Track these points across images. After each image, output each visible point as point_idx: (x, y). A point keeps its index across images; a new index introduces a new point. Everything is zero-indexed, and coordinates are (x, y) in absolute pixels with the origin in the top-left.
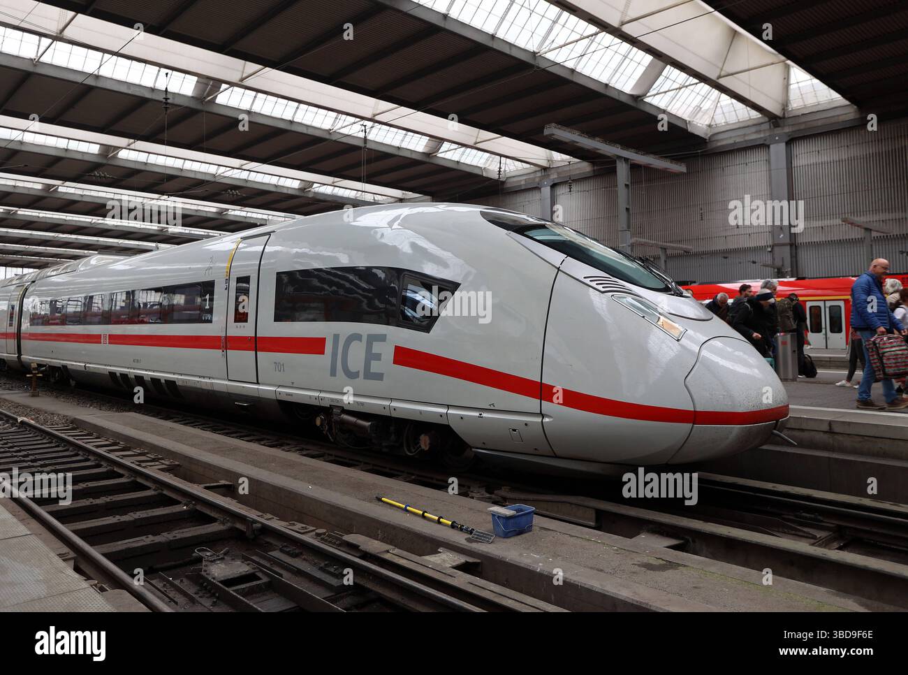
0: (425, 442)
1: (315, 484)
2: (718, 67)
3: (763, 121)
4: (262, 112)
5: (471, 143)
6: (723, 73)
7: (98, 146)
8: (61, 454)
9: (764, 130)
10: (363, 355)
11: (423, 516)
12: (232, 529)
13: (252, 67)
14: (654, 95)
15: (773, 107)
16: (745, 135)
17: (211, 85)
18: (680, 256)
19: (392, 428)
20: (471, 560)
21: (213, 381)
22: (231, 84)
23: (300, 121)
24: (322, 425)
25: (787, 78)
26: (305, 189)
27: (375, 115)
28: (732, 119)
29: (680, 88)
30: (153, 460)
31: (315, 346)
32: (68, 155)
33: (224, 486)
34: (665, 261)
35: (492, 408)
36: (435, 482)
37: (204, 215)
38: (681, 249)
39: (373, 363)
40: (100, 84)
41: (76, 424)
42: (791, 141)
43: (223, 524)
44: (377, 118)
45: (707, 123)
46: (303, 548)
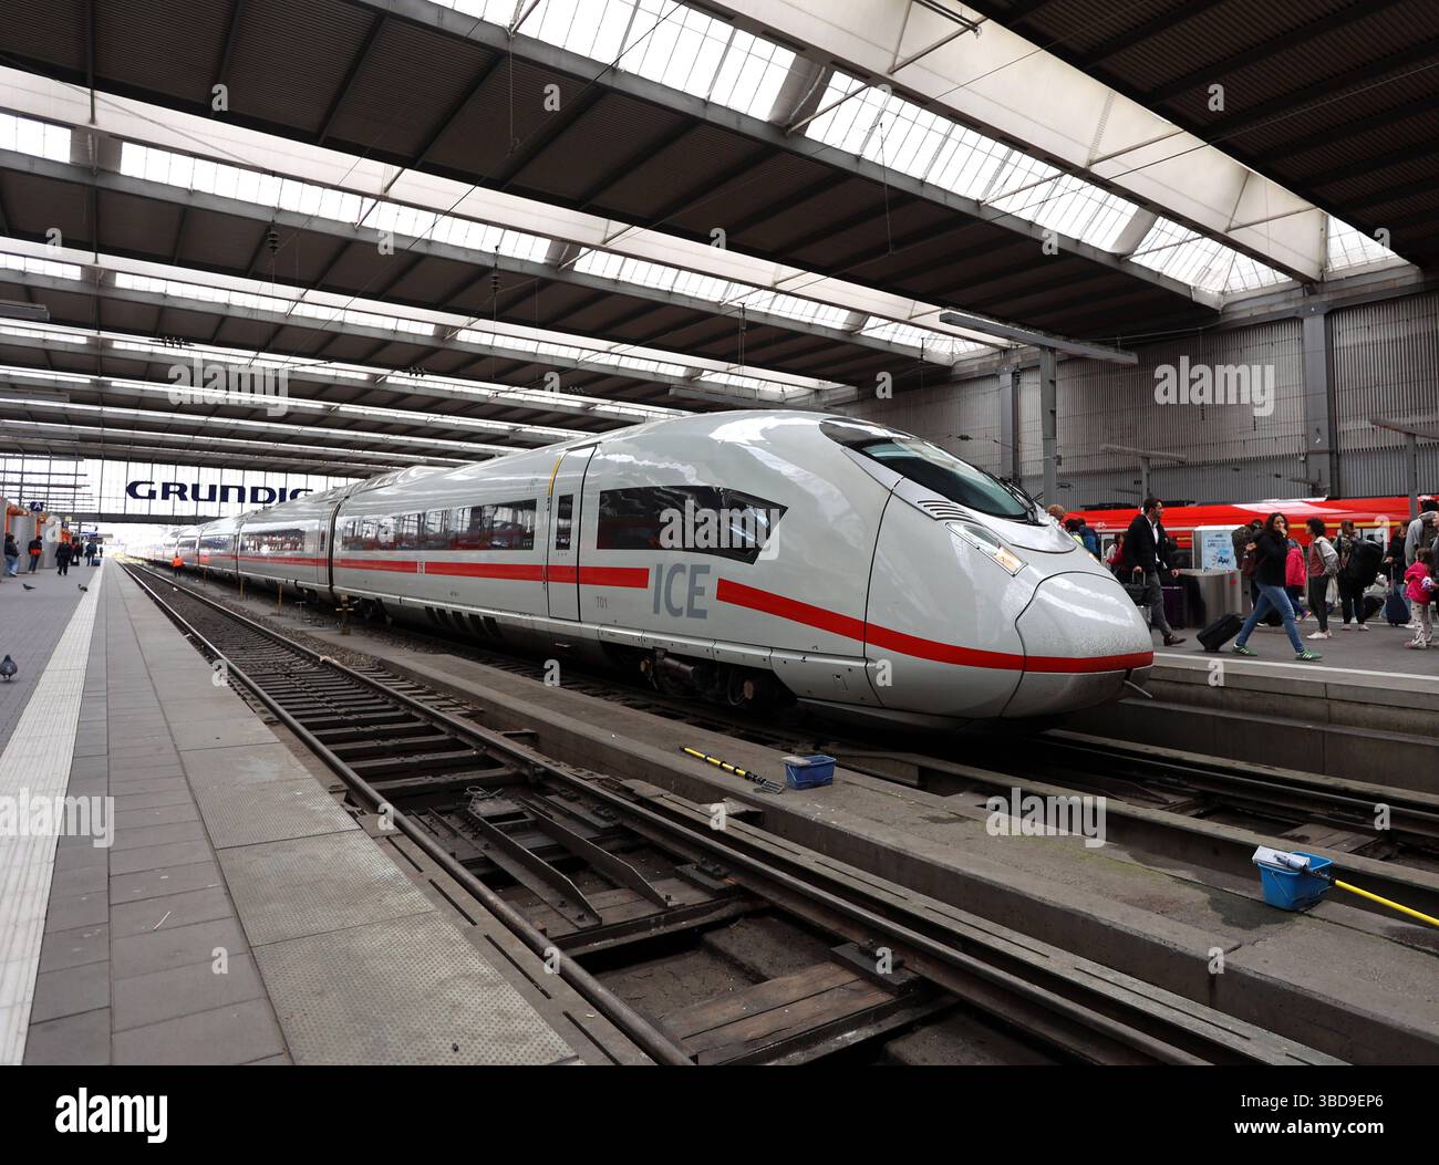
0: (749, 690)
1: (621, 733)
2: (1226, 217)
3: (1293, 286)
4: (633, 281)
5: (904, 317)
6: (1233, 225)
7: (433, 326)
8: (359, 696)
9: (1296, 299)
10: (686, 590)
11: (721, 767)
12: (518, 775)
13: (616, 226)
14: (1145, 253)
15: (1307, 268)
16: (1271, 305)
17: (567, 249)
18: (1172, 468)
19: (717, 674)
20: (751, 809)
21: (534, 618)
22: (592, 247)
23: (681, 292)
24: (646, 669)
25: (1325, 229)
26: (692, 377)
27: (776, 283)
28: (1253, 283)
29: (1180, 244)
30: (457, 705)
31: (637, 578)
32: (398, 338)
33: (527, 734)
34: (1148, 475)
35: (815, 650)
36: (762, 736)
37: (565, 411)
38: (1172, 459)
39: (696, 597)
40: (434, 251)
41: (382, 665)
42: (1331, 314)
43: (509, 768)
44: (779, 287)
45: (1220, 289)
46: (580, 792)
